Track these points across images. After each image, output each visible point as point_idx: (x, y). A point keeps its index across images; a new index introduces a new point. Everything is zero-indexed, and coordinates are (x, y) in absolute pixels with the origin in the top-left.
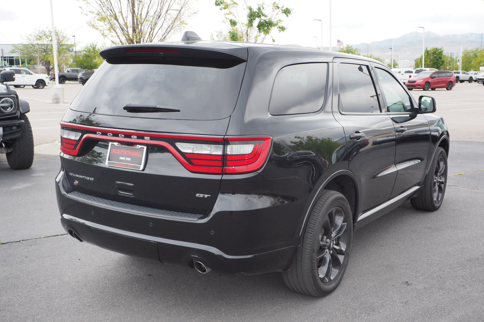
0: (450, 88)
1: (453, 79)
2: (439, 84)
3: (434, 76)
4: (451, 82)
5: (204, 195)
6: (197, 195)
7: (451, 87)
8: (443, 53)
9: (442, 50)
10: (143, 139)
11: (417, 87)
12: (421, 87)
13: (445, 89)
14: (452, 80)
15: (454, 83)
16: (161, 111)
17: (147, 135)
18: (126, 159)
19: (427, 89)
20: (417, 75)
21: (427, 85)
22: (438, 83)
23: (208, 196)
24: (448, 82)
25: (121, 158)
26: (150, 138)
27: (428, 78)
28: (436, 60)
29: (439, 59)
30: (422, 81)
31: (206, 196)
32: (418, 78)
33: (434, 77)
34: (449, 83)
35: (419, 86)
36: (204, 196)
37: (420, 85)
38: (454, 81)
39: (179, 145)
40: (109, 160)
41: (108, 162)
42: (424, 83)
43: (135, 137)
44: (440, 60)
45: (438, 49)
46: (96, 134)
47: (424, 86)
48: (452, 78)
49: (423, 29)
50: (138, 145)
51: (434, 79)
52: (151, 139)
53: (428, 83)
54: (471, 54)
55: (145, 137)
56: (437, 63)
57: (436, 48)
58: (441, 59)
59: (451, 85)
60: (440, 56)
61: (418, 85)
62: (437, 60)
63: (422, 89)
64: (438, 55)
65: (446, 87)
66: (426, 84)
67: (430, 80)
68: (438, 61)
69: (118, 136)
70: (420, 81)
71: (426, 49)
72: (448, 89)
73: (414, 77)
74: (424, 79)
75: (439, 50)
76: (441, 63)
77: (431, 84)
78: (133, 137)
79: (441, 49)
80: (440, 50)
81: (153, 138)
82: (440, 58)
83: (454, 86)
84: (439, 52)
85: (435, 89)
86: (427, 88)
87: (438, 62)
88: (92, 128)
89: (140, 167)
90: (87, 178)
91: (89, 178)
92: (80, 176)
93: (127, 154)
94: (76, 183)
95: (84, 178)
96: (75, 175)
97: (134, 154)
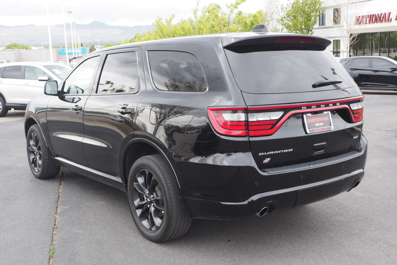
6: (354, 138)
10: (336, 105)
18: (319, 124)
25: (317, 125)
26: (340, 104)
31: (357, 137)
39: (352, 106)
40: (309, 129)
41: (309, 130)
43: (332, 105)
46: (302, 109)
50: (324, 112)
69: (320, 107)
78: (330, 105)
88: (299, 105)
89: (331, 128)
90: (284, 150)
91: (287, 151)
92: (275, 152)
93: (319, 121)
94: (267, 160)
95: (281, 152)
96: (268, 153)
97: (324, 119)
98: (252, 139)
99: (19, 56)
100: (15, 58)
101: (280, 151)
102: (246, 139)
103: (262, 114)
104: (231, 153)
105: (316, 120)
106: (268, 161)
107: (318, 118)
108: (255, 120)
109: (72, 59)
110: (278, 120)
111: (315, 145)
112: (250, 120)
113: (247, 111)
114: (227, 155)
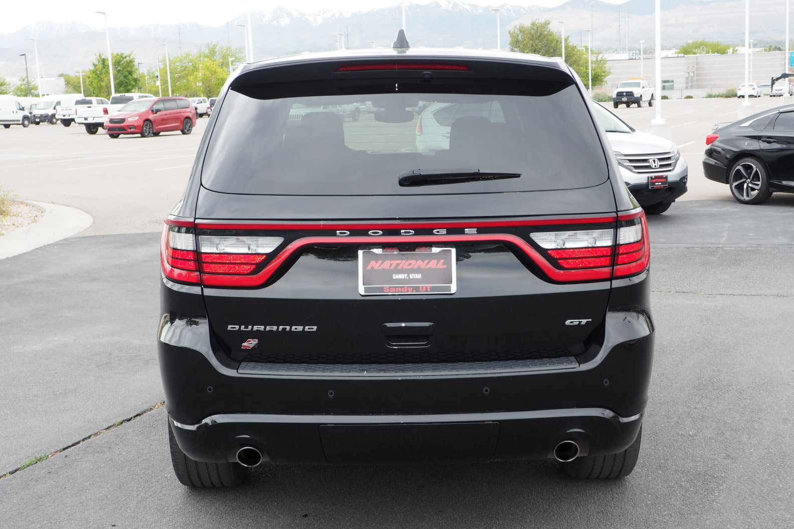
0: (188, 130)
1: (190, 113)
2: (168, 124)
3: (156, 107)
4: (187, 118)
5: (580, 320)
6: (568, 322)
7: (189, 127)
8: (135, 63)
9: (131, 57)
10: (463, 233)
11: (129, 130)
12: (136, 131)
13: (179, 132)
14: (190, 115)
15: (194, 121)
16: (484, 179)
17: (470, 226)
18: (408, 276)
19: (148, 134)
20: (124, 107)
21: (148, 127)
22: (164, 121)
23: (587, 321)
24: (183, 118)
26: (477, 231)
27: (147, 112)
28: (122, 77)
29: (127, 76)
30: (137, 118)
31: (584, 321)
32: (128, 112)
33: (157, 111)
34: (185, 121)
35: (133, 128)
36: (580, 322)
37: (133, 125)
38: (193, 116)
39: (538, 237)
42: (141, 123)
43: (442, 231)
44: (130, 77)
45: (124, 56)
46: (335, 235)
47: (142, 127)
48: (188, 110)
49: (103, 15)
50: (433, 248)
51: (158, 114)
52: (479, 232)
53: (147, 122)
54: (177, 64)
55: (466, 230)
56: (127, 83)
57: (119, 53)
58: (132, 75)
59: (189, 125)
60: (129, 69)
61: (129, 127)
62: (125, 77)
63: (139, 135)
64: (125, 68)
65: (181, 128)
66: (145, 124)
67: (151, 117)
68: (128, 79)
69: (398, 234)
70: (132, 120)
71: (100, 56)
72: (184, 133)
73: (119, 111)
74: (140, 115)
75: (126, 57)
76: (134, 83)
77: (154, 124)
78: (438, 232)
79: (131, 55)
80: (128, 58)
81: (482, 229)
82: (130, 73)
83: (195, 126)
84: (127, 61)
85: (160, 133)
86: (148, 132)
87: (127, 81)
88: (322, 225)
89: (449, 288)
90: (294, 327)
91: (300, 328)
92: (268, 328)
93: (409, 267)
94: (251, 344)
95: (284, 329)
96: (250, 327)
97: (427, 264)
98: (208, 292)
99: (697, 69)
100: (687, 75)
101: (281, 327)
102: (196, 290)
103: (232, 240)
104: (197, 320)
105: (398, 264)
106: (251, 346)
107: (407, 259)
108: (214, 250)
109: (778, 79)
110: (270, 257)
111: (389, 325)
112: (204, 250)
113: (194, 229)
114: (187, 322)
